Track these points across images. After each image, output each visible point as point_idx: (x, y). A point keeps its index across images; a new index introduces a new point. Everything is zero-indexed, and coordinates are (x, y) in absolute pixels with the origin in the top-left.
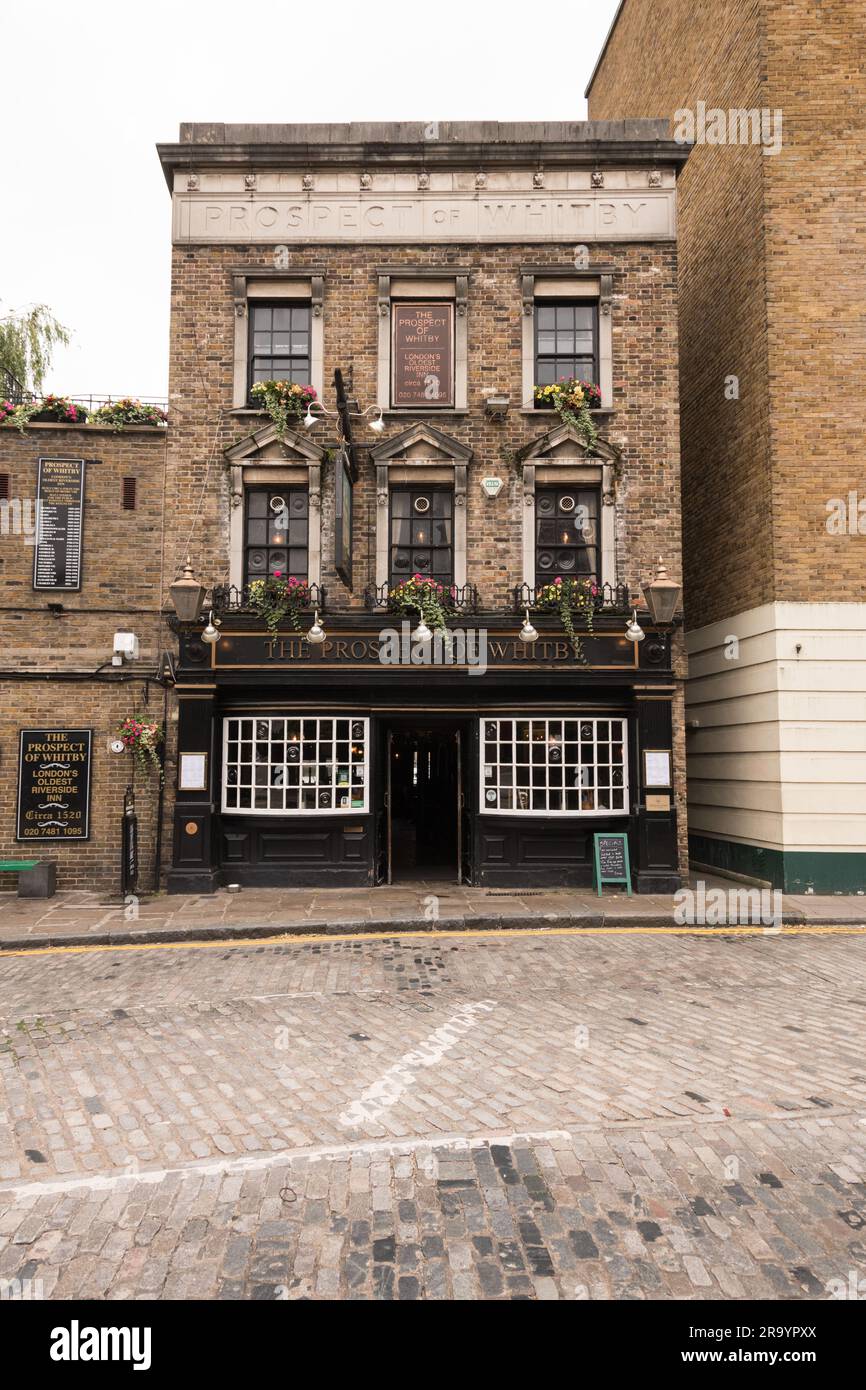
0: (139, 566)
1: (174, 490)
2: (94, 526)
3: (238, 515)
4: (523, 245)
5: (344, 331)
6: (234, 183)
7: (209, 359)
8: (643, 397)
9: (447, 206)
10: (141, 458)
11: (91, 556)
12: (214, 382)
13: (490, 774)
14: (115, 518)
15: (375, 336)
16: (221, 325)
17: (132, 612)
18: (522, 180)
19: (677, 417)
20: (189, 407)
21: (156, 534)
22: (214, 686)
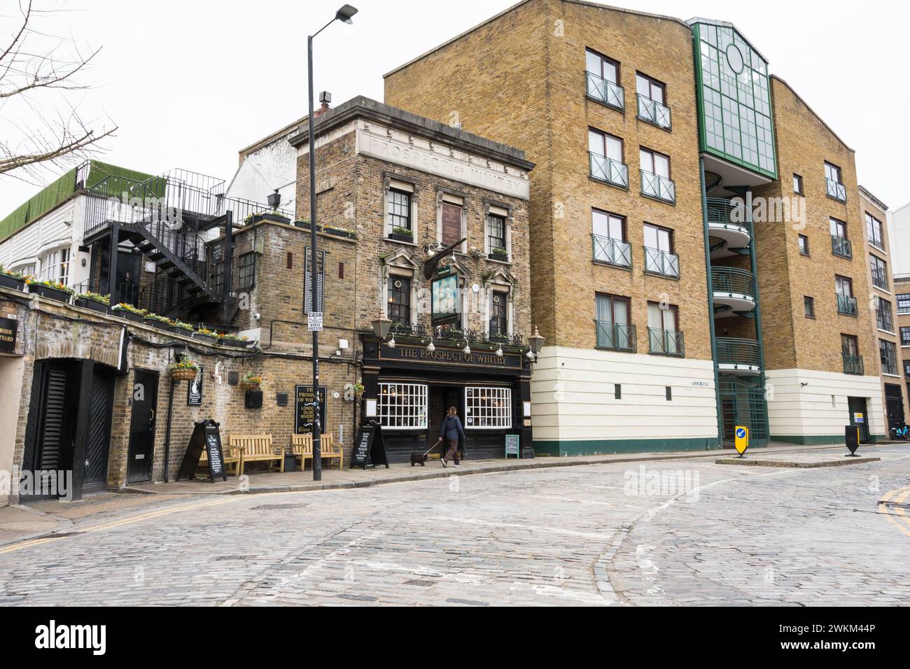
0: (345, 307)
1: (360, 272)
2: (328, 285)
3: (386, 287)
4: (484, 189)
5: (425, 210)
6: (382, 131)
7: (373, 211)
8: (520, 260)
9: (460, 165)
10: (346, 254)
11: (326, 300)
12: (375, 223)
13: (469, 411)
14: (336, 282)
15: (436, 215)
16: (378, 197)
17: (343, 329)
18: (482, 162)
19: (529, 270)
20: (365, 233)
21: (351, 292)
22: (379, 368)
